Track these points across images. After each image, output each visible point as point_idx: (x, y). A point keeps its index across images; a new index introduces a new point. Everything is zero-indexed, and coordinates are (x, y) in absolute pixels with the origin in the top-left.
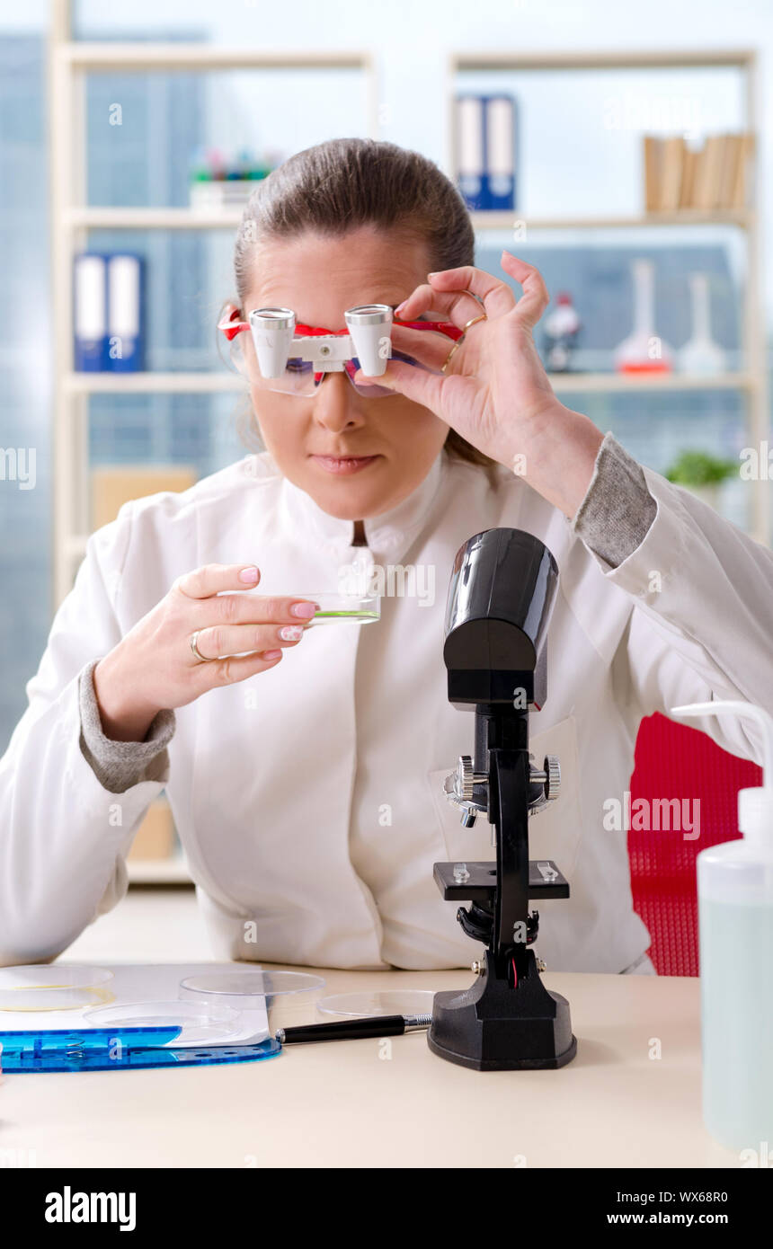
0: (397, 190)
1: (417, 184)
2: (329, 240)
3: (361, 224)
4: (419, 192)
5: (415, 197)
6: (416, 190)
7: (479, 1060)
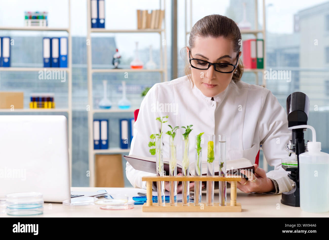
0: (228, 29)
1: (232, 27)
2: (214, 38)
3: (221, 35)
4: (233, 30)
5: (232, 30)
6: (232, 29)
7: (295, 205)
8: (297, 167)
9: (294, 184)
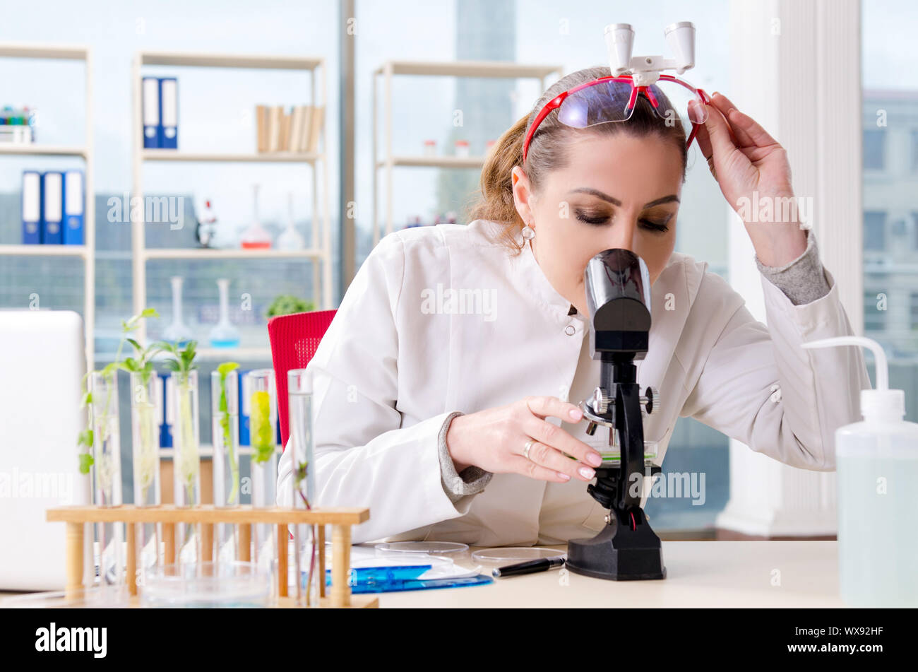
7: (616, 574)
8: (618, 465)
9: (609, 517)
